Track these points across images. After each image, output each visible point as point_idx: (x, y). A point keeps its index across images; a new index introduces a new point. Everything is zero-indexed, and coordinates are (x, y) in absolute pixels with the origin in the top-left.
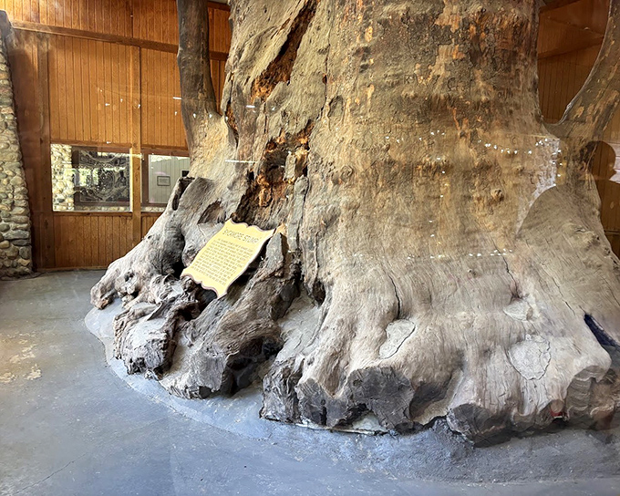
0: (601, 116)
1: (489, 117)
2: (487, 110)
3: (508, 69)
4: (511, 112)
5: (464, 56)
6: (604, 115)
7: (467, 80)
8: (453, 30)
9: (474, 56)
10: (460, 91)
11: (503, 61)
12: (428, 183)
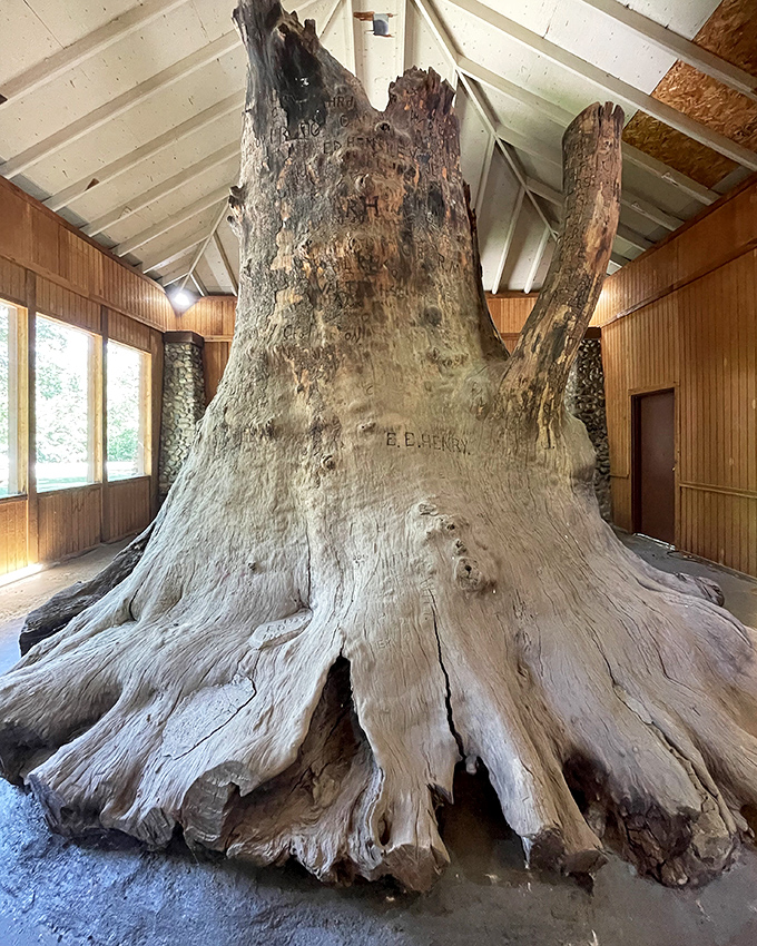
0: (544, 344)
1: (334, 364)
2: (330, 357)
3: (360, 304)
4: (367, 355)
5: (301, 298)
6: (551, 342)
7: (307, 325)
8: (287, 272)
9: (311, 296)
10: (297, 338)
11: (350, 295)
12: (254, 448)
